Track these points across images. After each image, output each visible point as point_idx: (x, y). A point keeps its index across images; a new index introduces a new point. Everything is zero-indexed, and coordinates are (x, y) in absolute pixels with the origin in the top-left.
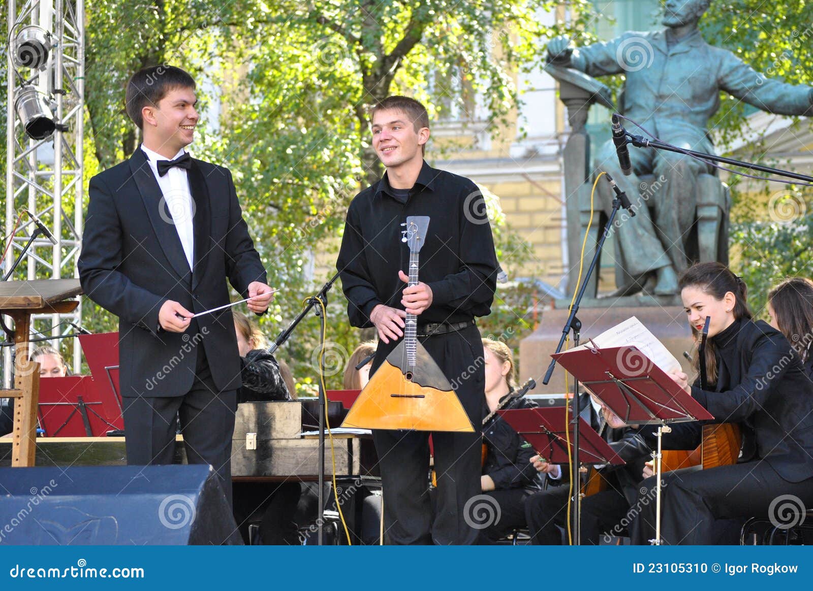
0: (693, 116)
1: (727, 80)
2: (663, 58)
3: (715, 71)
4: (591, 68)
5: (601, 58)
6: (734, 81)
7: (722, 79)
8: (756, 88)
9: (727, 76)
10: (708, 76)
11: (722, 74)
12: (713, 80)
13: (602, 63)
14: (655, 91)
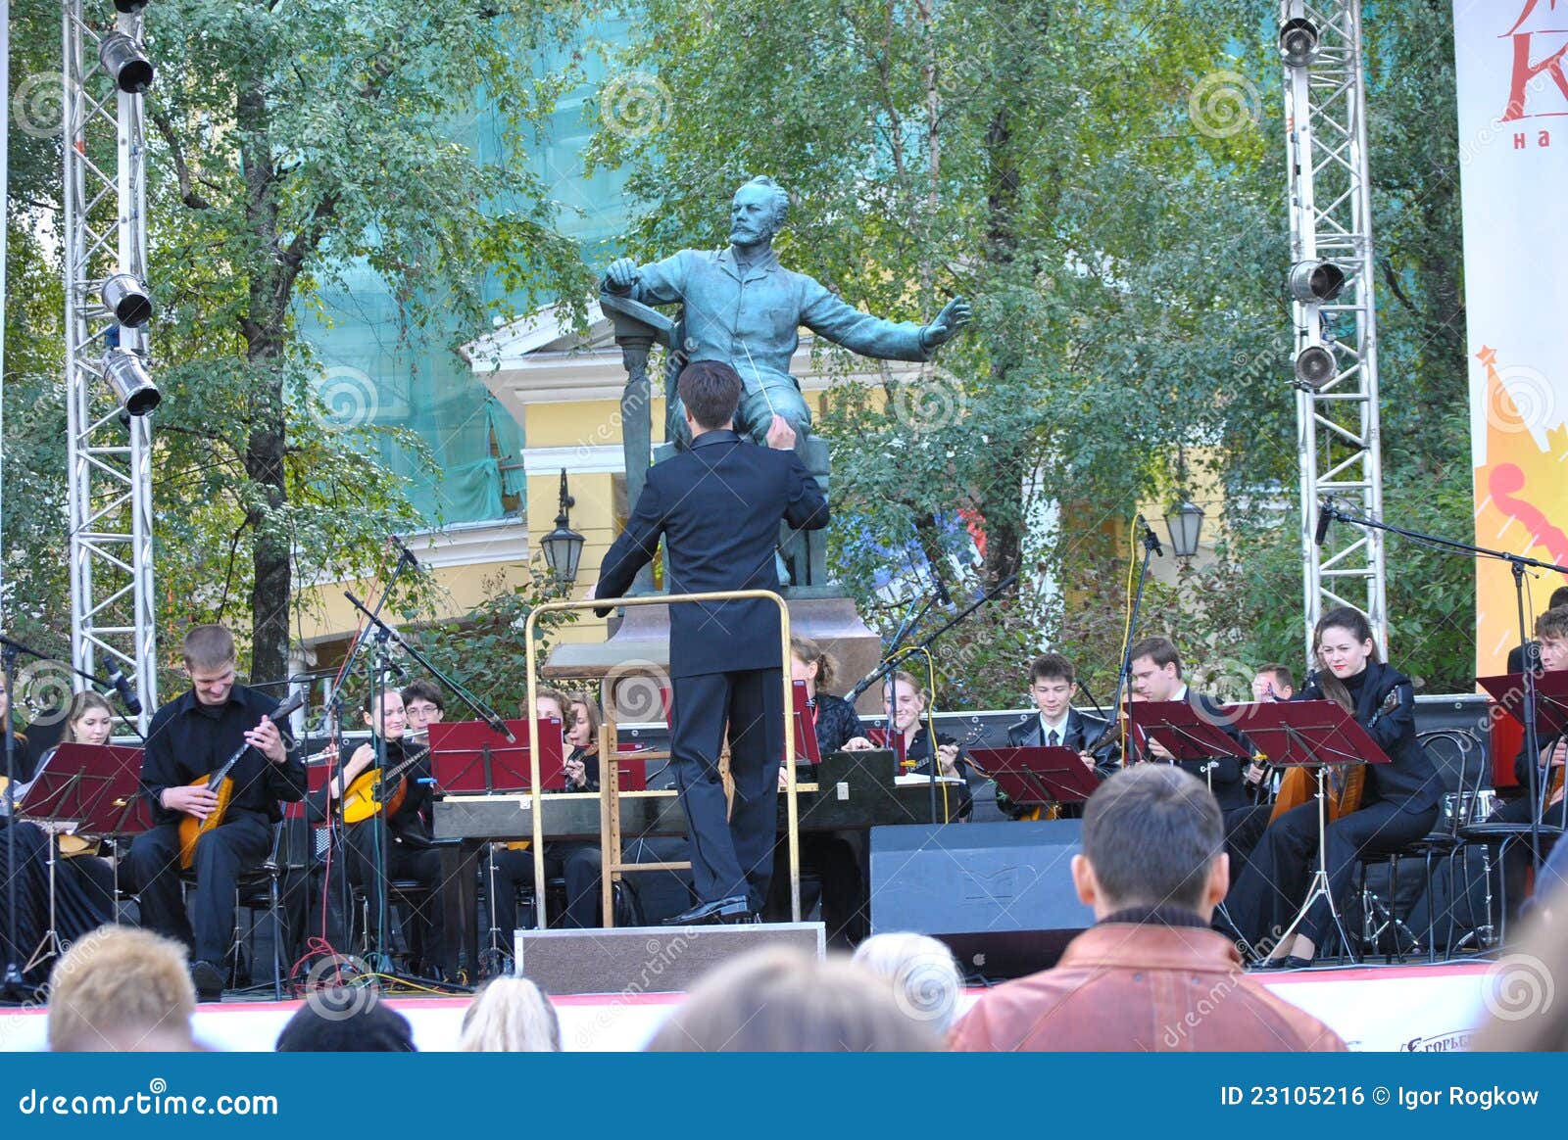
0: (777, 360)
1: (811, 313)
2: (736, 285)
3: (797, 303)
4: (645, 296)
5: (656, 283)
6: (820, 315)
7: (805, 312)
8: (848, 324)
9: (811, 308)
10: (791, 309)
11: (805, 306)
12: (796, 312)
13: (656, 289)
14: (731, 328)
